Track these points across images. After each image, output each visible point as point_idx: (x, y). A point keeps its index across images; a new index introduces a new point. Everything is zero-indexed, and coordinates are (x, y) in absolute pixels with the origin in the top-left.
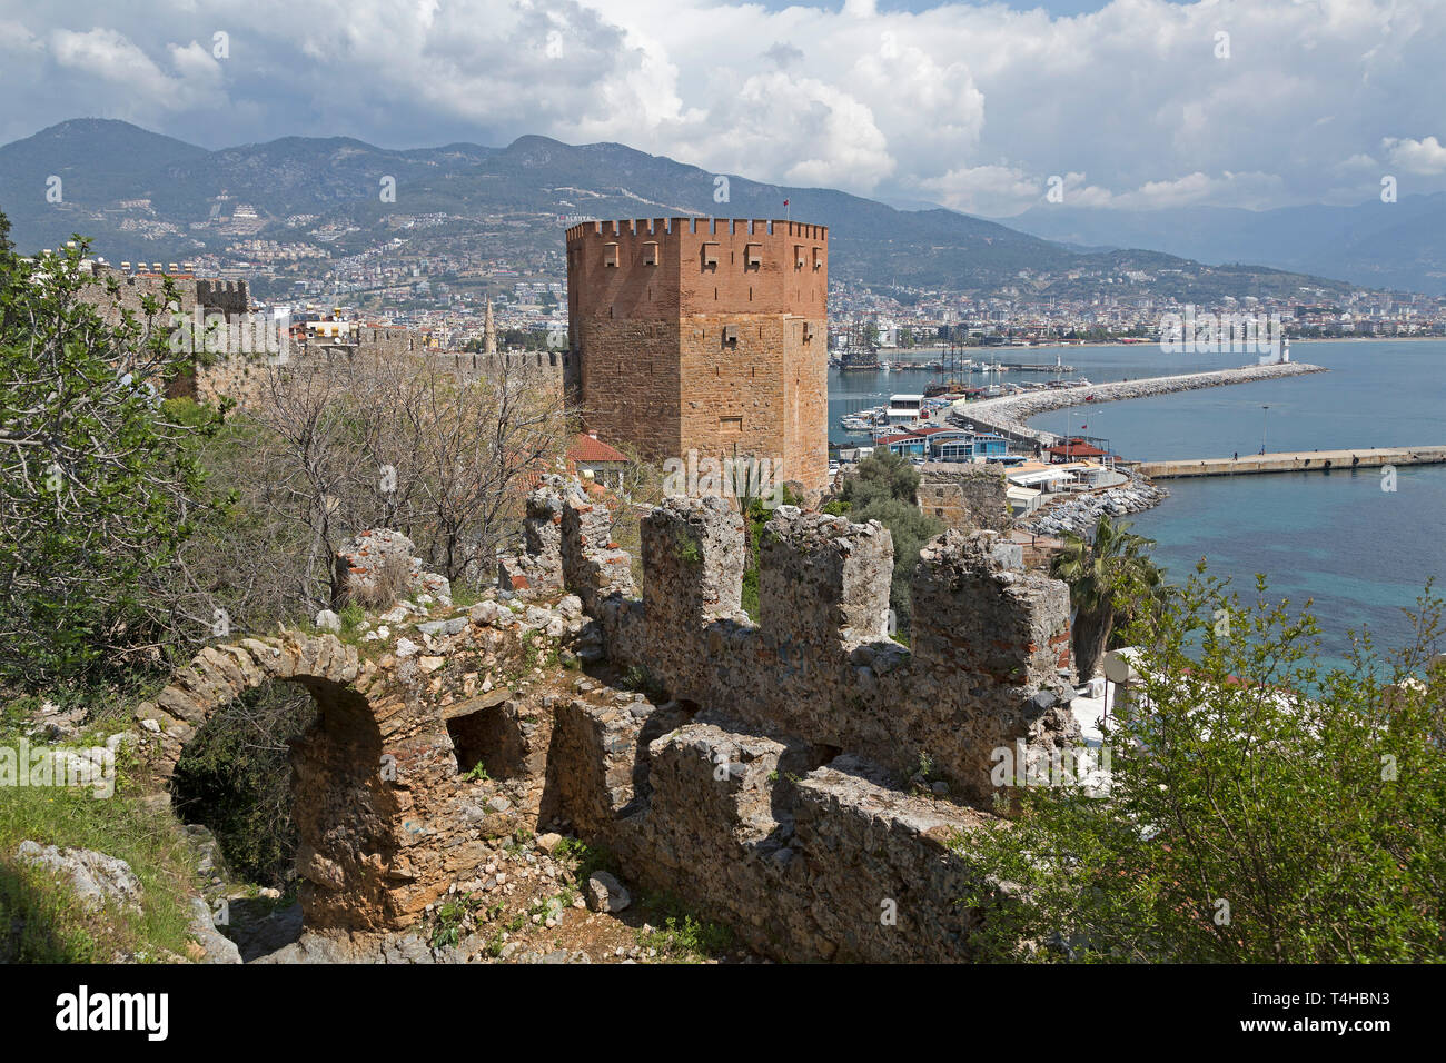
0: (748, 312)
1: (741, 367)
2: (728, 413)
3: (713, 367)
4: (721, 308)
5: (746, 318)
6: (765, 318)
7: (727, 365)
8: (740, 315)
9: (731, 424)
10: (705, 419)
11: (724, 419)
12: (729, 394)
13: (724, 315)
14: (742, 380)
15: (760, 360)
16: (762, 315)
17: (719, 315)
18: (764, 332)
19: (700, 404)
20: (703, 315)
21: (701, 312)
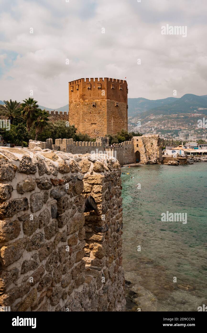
0: (98, 99)
1: (96, 112)
2: (93, 122)
3: (90, 112)
4: (92, 98)
5: (97, 100)
6: (102, 100)
7: (93, 111)
8: (96, 100)
9: (94, 125)
10: (87, 124)
11: (92, 124)
12: (93, 118)
13: (92, 100)
14: (96, 115)
15: (101, 110)
16: (101, 100)
17: (91, 100)
18: (102, 104)
19: (86, 120)
20: (87, 100)
21: (87, 99)
